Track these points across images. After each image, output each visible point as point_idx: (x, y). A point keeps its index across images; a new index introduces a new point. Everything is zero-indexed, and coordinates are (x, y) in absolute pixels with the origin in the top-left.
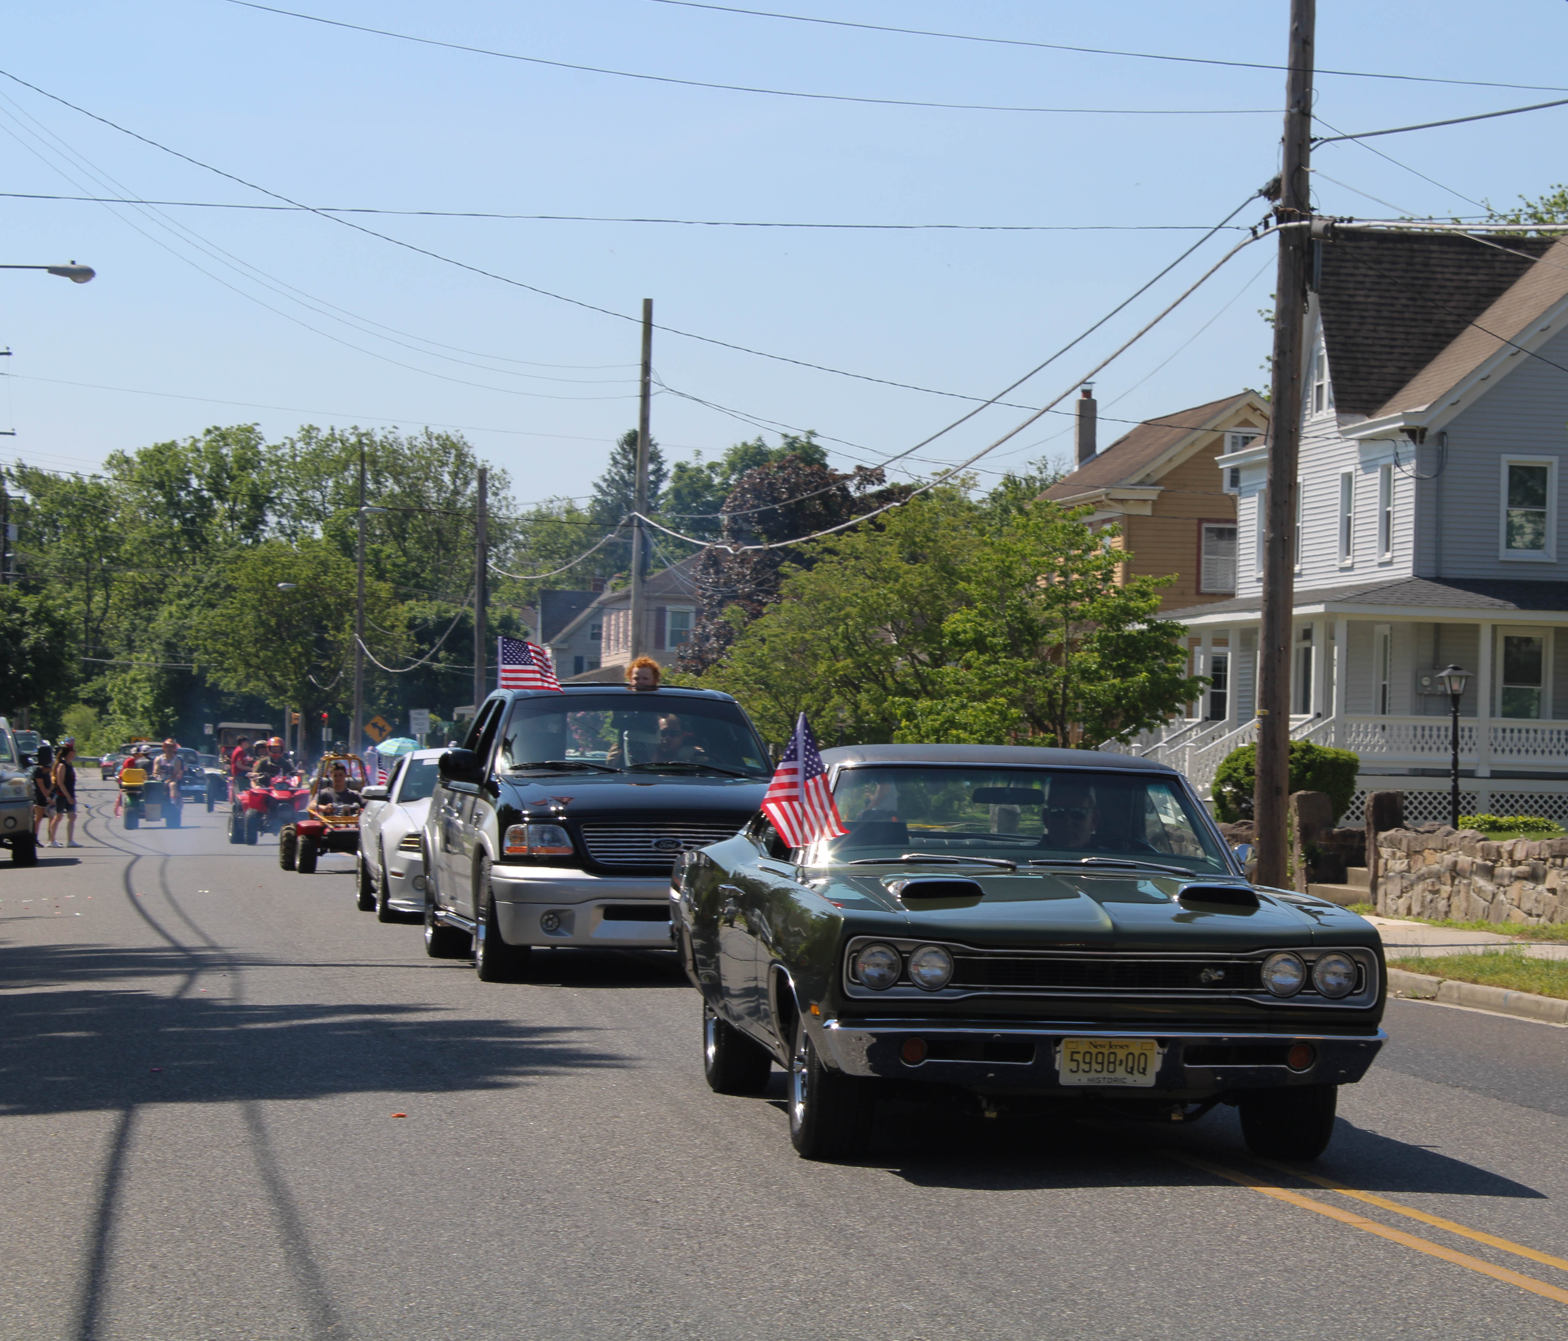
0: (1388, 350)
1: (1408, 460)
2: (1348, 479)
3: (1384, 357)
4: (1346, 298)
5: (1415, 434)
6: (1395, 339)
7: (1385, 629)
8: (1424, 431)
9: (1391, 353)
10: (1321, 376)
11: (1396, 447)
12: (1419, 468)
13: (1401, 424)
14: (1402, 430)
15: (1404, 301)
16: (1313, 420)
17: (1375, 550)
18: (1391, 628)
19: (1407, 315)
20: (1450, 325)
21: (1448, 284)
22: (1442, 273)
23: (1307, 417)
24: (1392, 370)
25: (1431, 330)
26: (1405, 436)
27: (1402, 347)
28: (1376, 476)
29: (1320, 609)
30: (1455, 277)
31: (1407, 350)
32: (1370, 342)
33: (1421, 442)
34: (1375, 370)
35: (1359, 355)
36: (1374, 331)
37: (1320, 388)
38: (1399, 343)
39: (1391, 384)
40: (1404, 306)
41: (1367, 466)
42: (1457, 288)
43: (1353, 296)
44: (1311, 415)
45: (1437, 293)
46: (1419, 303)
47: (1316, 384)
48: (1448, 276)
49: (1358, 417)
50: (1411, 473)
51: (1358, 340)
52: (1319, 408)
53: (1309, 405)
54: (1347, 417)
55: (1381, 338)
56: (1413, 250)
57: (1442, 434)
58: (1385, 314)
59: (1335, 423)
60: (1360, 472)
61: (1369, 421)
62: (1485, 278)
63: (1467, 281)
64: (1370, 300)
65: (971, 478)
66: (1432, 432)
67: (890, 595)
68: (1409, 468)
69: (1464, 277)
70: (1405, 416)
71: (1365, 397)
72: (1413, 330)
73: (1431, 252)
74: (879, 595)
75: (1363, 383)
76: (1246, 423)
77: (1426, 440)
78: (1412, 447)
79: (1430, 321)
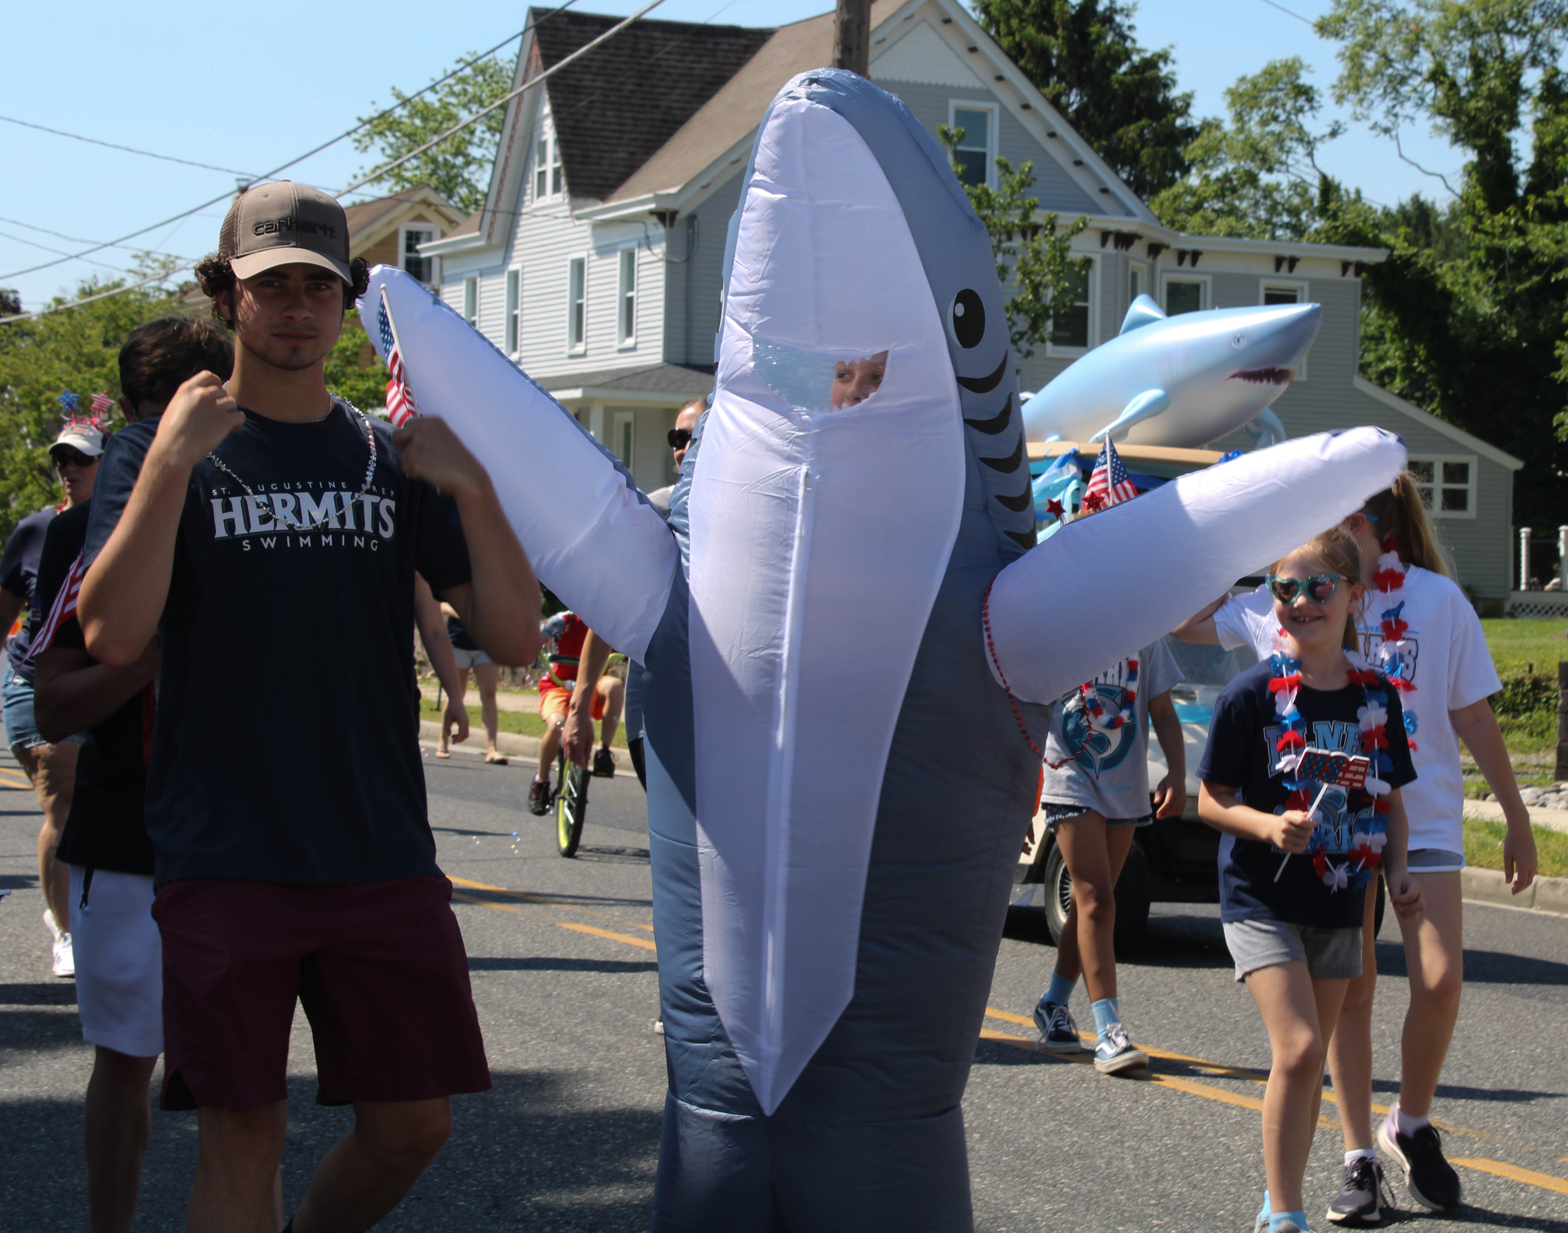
0: (617, 135)
1: (658, 242)
2: (579, 266)
3: (614, 142)
4: (573, 82)
5: (665, 217)
6: (624, 125)
7: (629, 417)
8: (674, 214)
9: (620, 139)
10: (543, 161)
11: (646, 231)
12: (670, 251)
13: (652, 206)
14: (652, 213)
15: (630, 87)
16: (534, 206)
17: (616, 336)
18: (635, 416)
19: (634, 101)
20: (677, 112)
21: (673, 71)
22: (667, 60)
23: (527, 204)
24: (623, 155)
25: (658, 116)
26: (654, 219)
27: (631, 132)
28: (615, 262)
29: (577, 394)
30: (680, 65)
31: (634, 136)
32: (599, 126)
33: (671, 225)
34: (607, 155)
35: (589, 140)
36: (603, 115)
37: (542, 175)
38: (627, 128)
39: (622, 170)
40: (631, 91)
41: (603, 251)
42: (682, 75)
43: (580, 80)
44: (532, 201)
45: (662, 80)
46: (646, 89)
47: (537, 170)
48: (674, 63)
49: (591, 201)
50: (661, 256)
51: (588, 124)
52: (541, 192)
53: (529, 191)
54: (581, 201)
55: (610, 123)
56: (636, 37)
57: (692, 218)
58: (613, 99)
59: (567, 207)
60: (595, 257)
61: (600, 206)
62: (709, 66)
63: (691, 69)
64: (598, 84)
65: (172, 262)
66: (682, 215)
67: (96, 380)
68: (660, 250)
69: (687, 65)
70: (657, 198)
71: (598, 182)
72: (641, 116)
73: (653, 38)
74: (84, 379)
75: (595, 168)
76: (420, 218)
77: (676, 222)
78: (661, 230)
79: (657, 107)
